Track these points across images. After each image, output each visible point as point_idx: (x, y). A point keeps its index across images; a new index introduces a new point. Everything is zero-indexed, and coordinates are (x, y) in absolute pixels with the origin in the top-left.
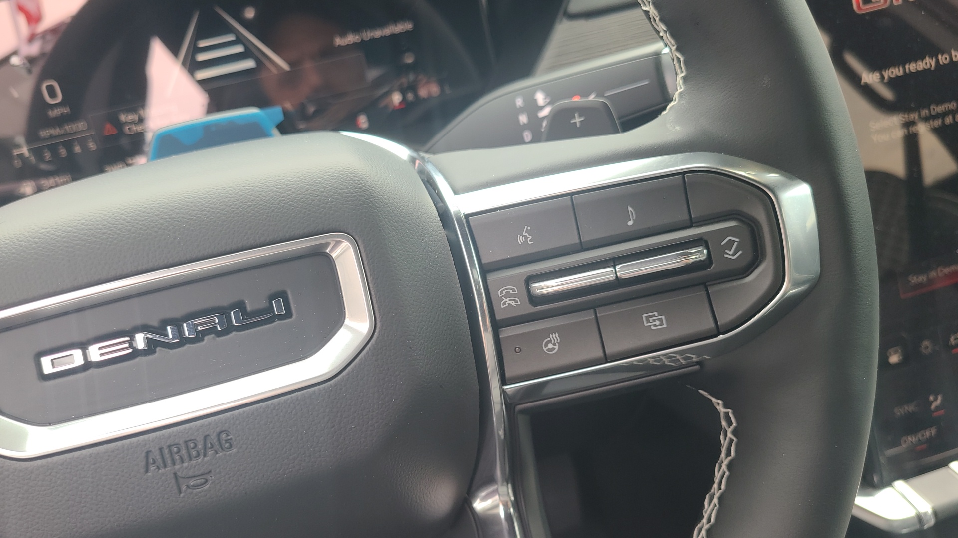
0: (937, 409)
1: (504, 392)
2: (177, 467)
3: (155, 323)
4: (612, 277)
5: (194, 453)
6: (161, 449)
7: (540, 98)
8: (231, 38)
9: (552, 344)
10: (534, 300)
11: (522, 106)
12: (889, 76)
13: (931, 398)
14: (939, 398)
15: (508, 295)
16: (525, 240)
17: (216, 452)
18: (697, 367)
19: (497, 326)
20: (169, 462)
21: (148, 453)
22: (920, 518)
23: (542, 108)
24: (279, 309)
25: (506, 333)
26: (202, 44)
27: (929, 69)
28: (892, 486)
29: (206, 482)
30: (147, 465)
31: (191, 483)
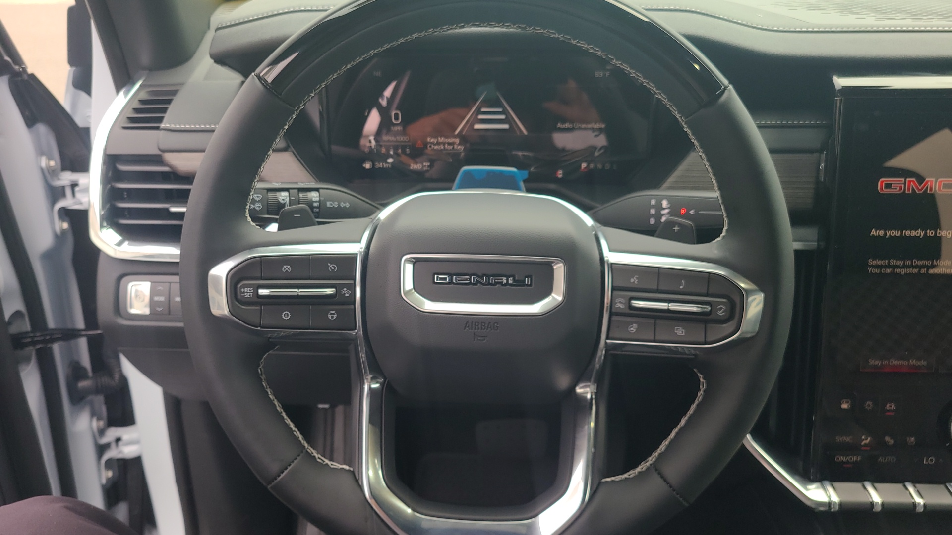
0: (866, 445)
1: (606, 343)
2: (476, 331)
3: (480, 274)
4: (666, 308)
5: (483, 327)
6: (472, 322)
7: (665, 203)
8: (500, 110)
9: (633, 328)
10: (632, 308)
11: (654, 204)
12: (890, 234)
13: (863, 437)
14: (869, 439)
15: (620, 302)
16: (634, 281)
17: (491, 330)
18: (693, 357)
19: (611, 314)
20: (474, 328)
21: (467, 322)
22: (829, 504)
23: (664, 209)
24: (528, 282)
25: (614, 318)
26: (483, 110)
27: (919, 237)
28: (822, 483)
29: (485, 340)
30: (465, 327)
31: (479, 338)
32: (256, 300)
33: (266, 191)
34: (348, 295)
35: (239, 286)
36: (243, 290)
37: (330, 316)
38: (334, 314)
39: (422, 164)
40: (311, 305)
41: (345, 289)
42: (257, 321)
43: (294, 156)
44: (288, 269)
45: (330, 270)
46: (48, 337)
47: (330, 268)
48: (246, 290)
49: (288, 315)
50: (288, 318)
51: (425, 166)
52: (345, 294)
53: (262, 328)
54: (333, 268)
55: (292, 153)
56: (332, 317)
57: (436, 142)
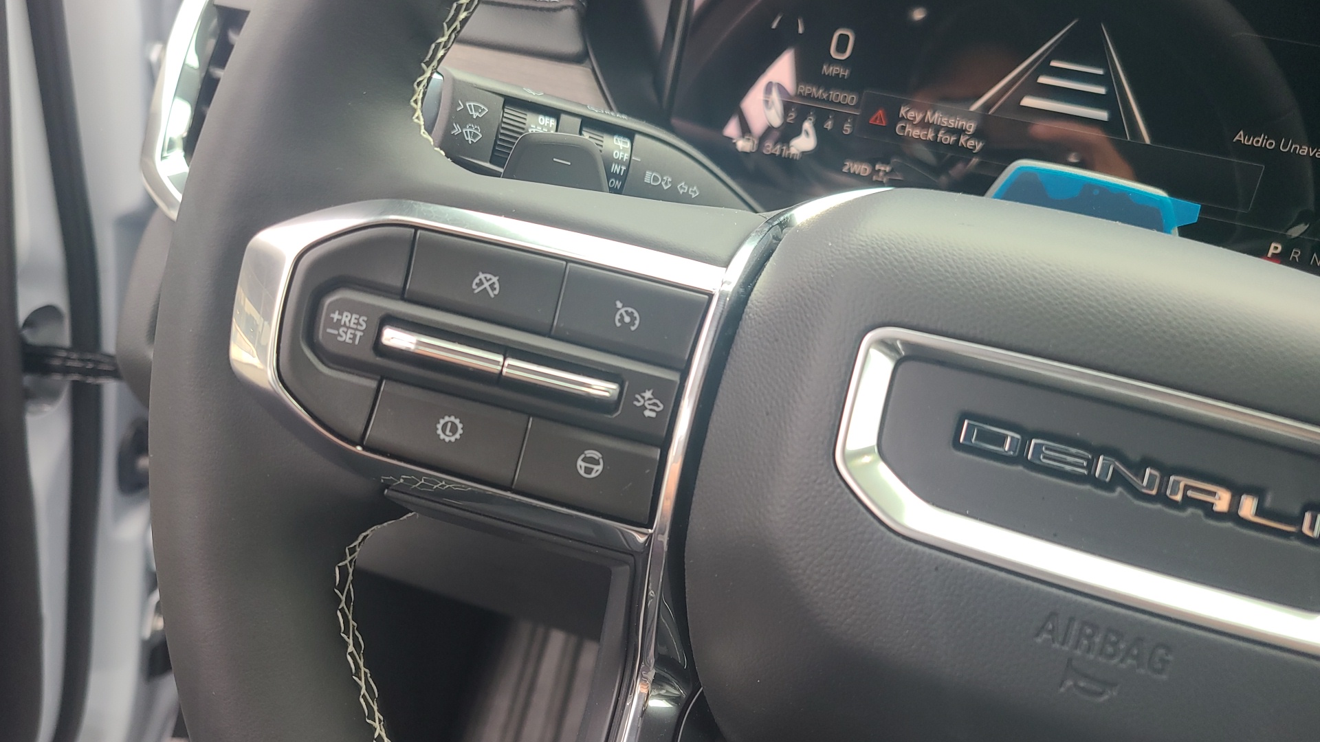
2: (1078, 652)
3: (1133, 456)
5: (1110, 649)
8: (1099, 72)
17: (1139, 666)
20: (1072, 641)
26: (1057, 64)
29: (1101, 694)
30: (1042, 628)
31: (1082, 684)
32: (370, 357)
33: (501, 100)
34: (653, 415)
35: (329, 300)
36: (336, 316)
37: (584, 464)
38: (596, 462)
39: (874, 167)
40: (534, 415)
41: (648, 394)
42: (355, 425)
43: (592, 77)
44: (492, 286)
45: (618, 324)
46: (90, 366)
47: (618, 317)
48: (346, 318)
49: (454, 429)
50: (453, 439)
51: (879, 170)
52: (644, 408)
53: (365, 448)
54: (627, 319)
55: (589, 70)
56: (588, 471)
57: (918, 119)
